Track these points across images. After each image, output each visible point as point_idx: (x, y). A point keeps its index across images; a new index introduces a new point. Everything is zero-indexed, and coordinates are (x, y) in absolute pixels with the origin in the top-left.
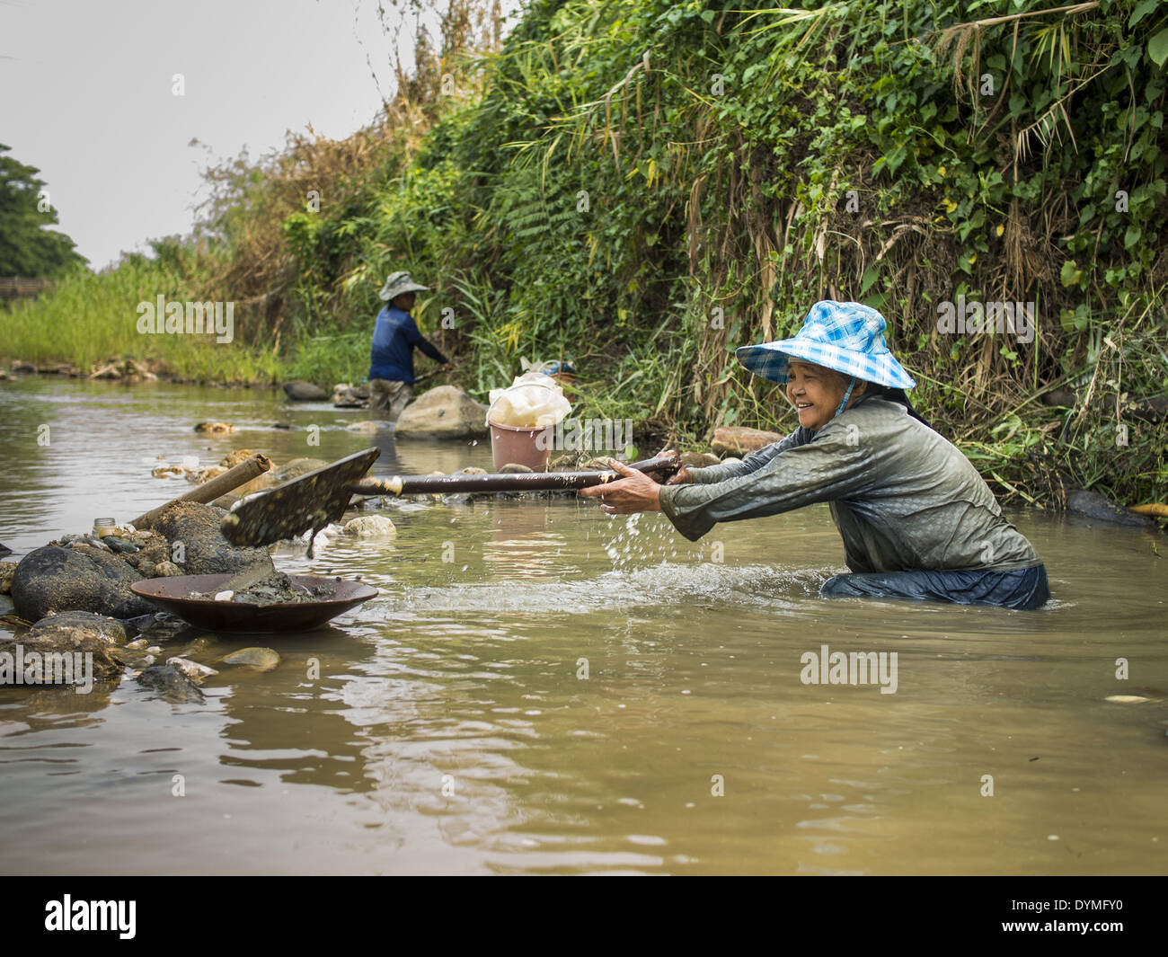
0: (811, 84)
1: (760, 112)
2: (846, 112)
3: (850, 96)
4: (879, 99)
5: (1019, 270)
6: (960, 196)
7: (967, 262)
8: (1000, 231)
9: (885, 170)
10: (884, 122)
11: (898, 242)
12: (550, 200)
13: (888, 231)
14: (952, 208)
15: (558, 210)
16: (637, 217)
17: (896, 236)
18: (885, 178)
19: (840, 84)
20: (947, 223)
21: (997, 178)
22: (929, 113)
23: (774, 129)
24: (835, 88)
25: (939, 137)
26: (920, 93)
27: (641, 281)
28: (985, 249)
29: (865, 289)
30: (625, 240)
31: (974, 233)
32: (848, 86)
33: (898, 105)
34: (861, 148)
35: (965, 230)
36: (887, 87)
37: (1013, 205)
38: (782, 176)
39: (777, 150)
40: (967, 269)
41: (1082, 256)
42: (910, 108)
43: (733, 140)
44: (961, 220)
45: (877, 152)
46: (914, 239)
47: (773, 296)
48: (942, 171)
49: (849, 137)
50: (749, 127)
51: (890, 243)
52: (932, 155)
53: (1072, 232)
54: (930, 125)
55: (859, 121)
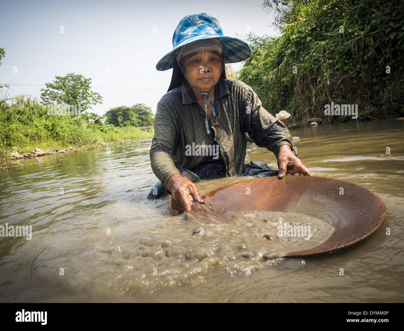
0: (319, 57)
1: (309, 64)
2: (327, 60)
3: (327, 58)
4: (334, 57)
5: (365, 81)
6: (352, 70)
7: (355, 81)
8: (360, 75)
9: (337, 68)
10: (336, 60)
11: (342, 80)
12: (259, 91)
13: (340, 78)
14: (351, 73)
15: (261, 92)
16: (279, 90)
17: (341, 79)
18: (338, 70)
19: (326, 56)
20: (350, 75)
21: (359, 66)
22: (345, 57)
23: (313, 66)
24: (324, 57)
25: (346, 61)
26: (342, 54)
27: (281, 100)
28: (358, 78)
29: (336, 89)
30: (277, 94)
31: (356, 76)
32: (327, 56)
33: (338, 57)
34: (332, 66)
35: (354, 76)
36: (336, 54)
37: (363, 70)
38: (315, 74)
39: (314, 69)
40: (355, 83)
41: (376, 77)
42: (341, 57)
43: (305, 70)
44: (353, 74)
45: (335, 66)
46: (344, 79)
47: (315, 95)
48: (348, 67)
49: (329, 64)
50: (308, 67)
51: (340, 80)
52: (346, 64)
53: (374, 73)
54: (345, 59)
55: (331, 61)
